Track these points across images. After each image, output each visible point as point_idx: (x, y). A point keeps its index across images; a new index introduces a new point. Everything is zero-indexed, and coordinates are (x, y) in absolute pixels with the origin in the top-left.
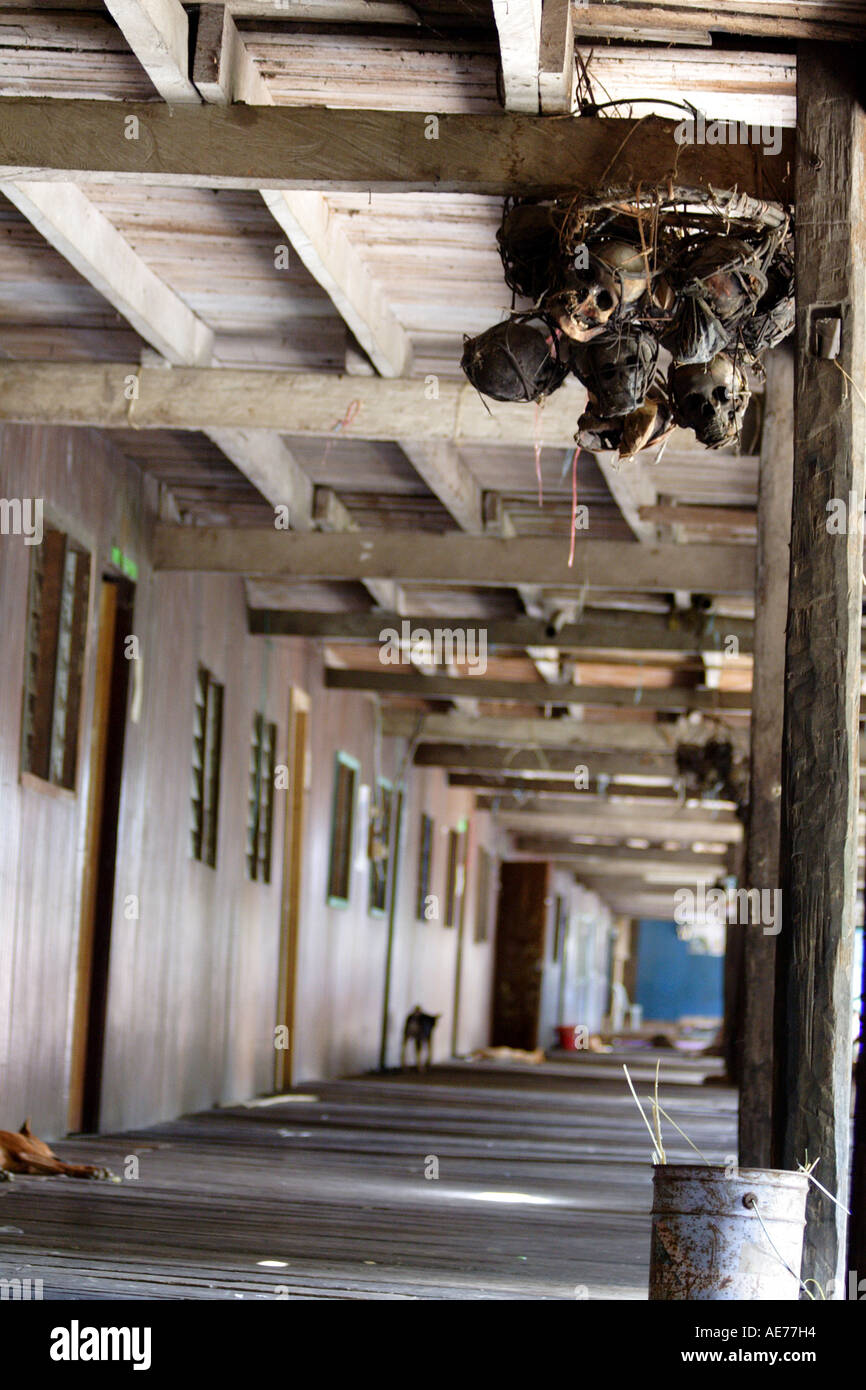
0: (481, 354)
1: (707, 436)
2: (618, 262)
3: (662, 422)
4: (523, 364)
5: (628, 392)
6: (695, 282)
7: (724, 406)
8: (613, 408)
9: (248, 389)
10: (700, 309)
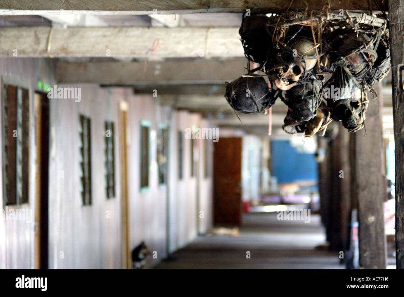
0: (235, 92)
1: (349, 125)
2: (302, 51)
3: (325, 117)
4: (256, 96)
5: (309, 109)
6: (341, 59)
7: (357, 110)
8: (302, 118)
9: (105, 36)
10: (344, 72)
